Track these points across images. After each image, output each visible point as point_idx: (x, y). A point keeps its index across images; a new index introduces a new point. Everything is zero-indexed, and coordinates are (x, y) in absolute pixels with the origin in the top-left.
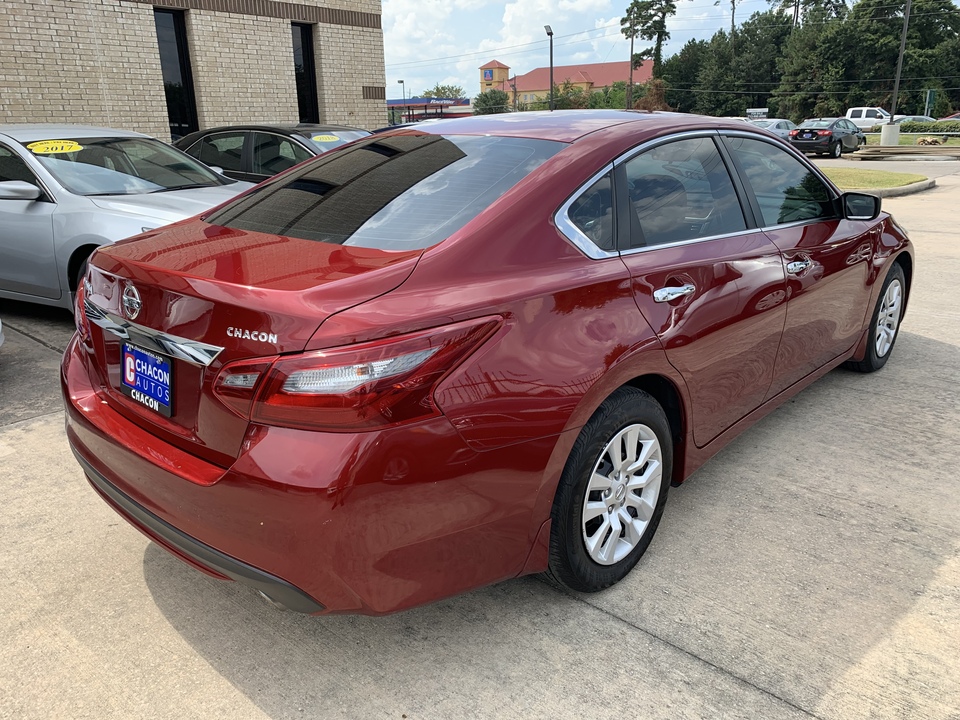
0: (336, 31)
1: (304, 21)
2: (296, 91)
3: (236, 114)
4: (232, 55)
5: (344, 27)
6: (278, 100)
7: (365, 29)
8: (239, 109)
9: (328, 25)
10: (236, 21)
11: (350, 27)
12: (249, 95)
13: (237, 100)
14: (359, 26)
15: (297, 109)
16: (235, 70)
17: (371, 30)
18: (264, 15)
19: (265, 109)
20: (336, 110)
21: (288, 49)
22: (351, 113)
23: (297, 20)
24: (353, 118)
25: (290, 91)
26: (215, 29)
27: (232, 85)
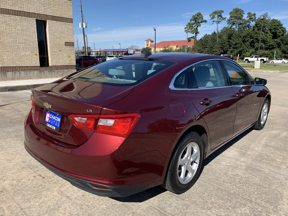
0: (54, 23)
1: (42, 20)
2: (37, 42)
3: (12, 49)
4: (11, 29)
5: (58, 22)
6: (30, 45)
7: (66, 23)
8: (13, 48)
9: (51, 21)
10: (13, 18)
11: (60, 22)
12: (18, 43)
13: (12, 44)
14: (64, 22)
15: (38, 48)
16: (12, 34)
17: (69, 23)
18: (25, 16)
19: (24, 48)
20: (54, 49)
21: (35, 28)
22: (60, 51)
23: (38, 19)
24: (61, 52)
25: (35, 42)
26: (4, 20)
27: (10, 39)
